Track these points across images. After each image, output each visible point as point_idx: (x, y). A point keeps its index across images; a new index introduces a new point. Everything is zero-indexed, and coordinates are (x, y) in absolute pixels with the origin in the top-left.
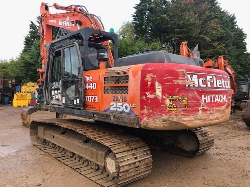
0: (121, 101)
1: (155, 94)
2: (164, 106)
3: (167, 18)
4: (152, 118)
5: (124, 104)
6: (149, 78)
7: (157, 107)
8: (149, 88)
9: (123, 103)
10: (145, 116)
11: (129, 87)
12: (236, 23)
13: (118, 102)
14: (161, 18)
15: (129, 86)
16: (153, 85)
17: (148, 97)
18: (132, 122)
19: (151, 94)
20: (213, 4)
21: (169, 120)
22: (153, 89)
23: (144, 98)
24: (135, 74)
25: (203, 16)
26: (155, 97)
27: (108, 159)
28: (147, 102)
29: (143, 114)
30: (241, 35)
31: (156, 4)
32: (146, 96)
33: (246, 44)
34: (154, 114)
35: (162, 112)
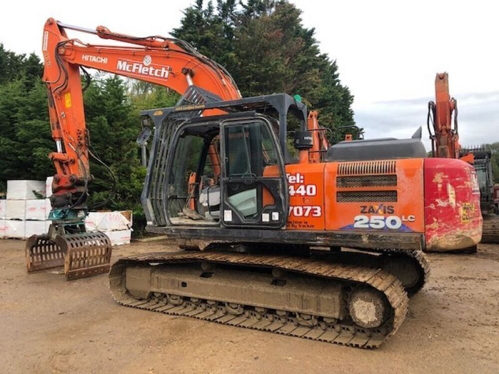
0: (380, 212)
1: (448, 201)
2: (459, 216)
3: (235, 60)
4: (445, 234)
5: (388, 216)
6: (438, 178)
7: (451, 219)
8: (439, 193)
9: (385, 216)
10: (434, 231)
11: (398, 192)
12: (337, 77)
13: (372, 215)
14: (226, 58)
15: (398, 190)
16: (445, 189)
17: (439, 205)
18: (414, 242)
19: (443, 200)
20: (309, 41)
21: (463, 236)
22: (445, 195)
23: (432, 206)
24: (410, 174)
25: (295, 62)
26: (448, 205)
27: (357, 302)
28: (437, 212)
29: (430, 229)
30: (346, 97)
31: (215, 32)
32: (436, 203)
33: (353, 113)
34: (448, 228)
35: (456, 225)
